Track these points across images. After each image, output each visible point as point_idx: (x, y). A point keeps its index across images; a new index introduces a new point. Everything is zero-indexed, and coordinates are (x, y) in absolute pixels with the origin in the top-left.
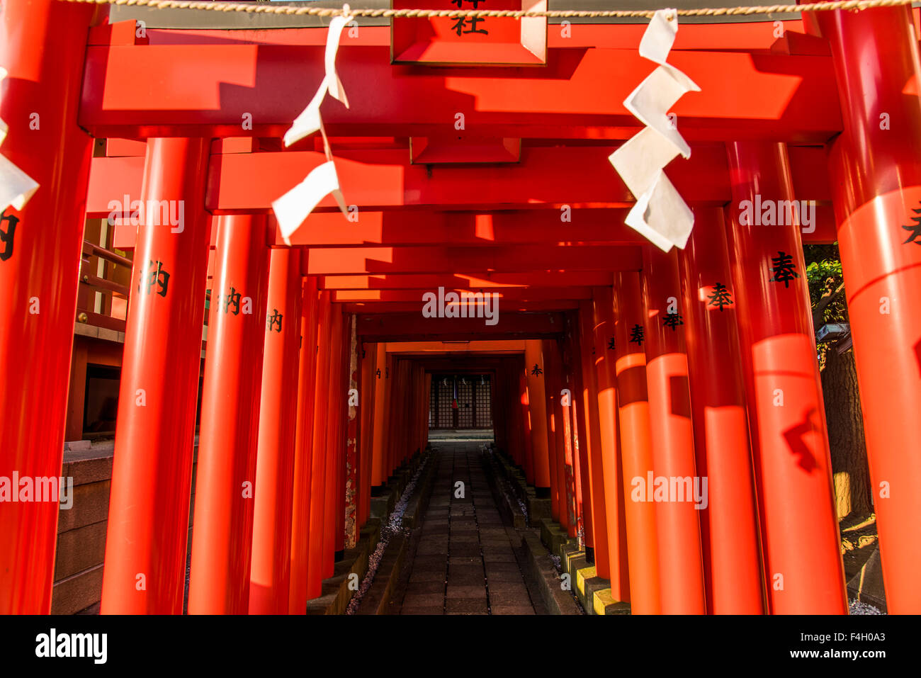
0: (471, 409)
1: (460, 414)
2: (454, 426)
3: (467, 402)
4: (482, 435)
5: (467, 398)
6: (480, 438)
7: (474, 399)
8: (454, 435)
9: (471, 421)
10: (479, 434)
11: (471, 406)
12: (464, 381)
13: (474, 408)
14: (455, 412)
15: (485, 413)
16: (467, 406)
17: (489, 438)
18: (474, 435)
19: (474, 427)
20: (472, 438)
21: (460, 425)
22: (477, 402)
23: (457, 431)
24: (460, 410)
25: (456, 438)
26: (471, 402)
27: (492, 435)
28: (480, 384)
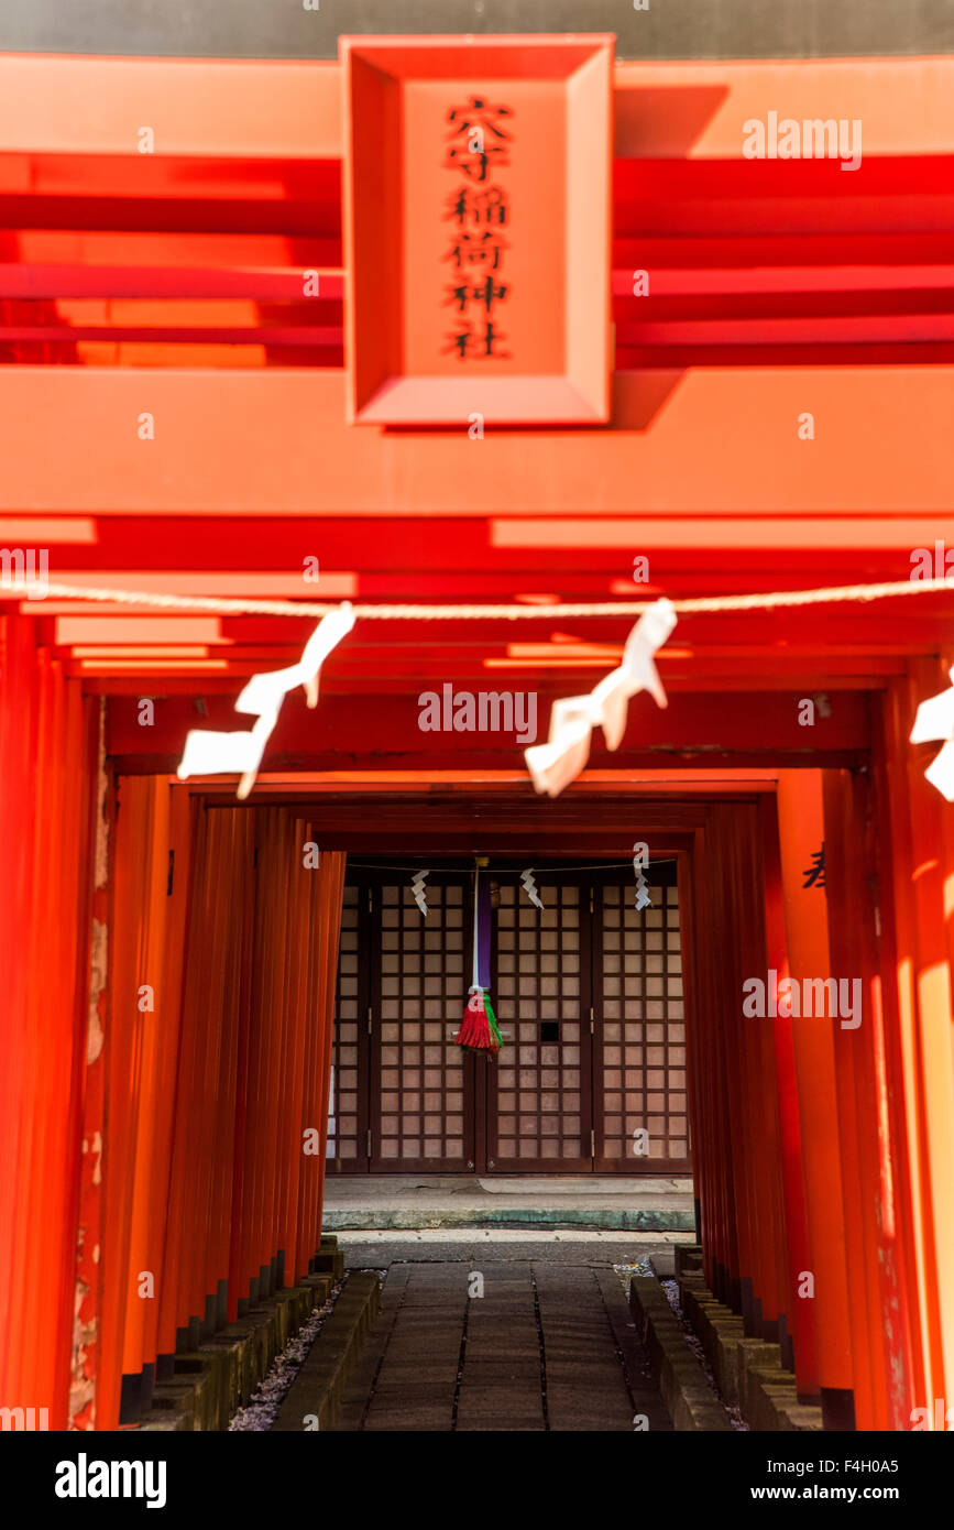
0: (571, 1056)
1: (506, 1079)
2: (470, 1151)
3: (549, 1011)
4: (634, 1207)
5: (549, 986)
6: (624, 1226)
7: (591, 996)
8: (467, 1206)
9: (572, 1126)
10: (616, 1206)
11: (571, 1033)
12: (529, 886)
13: (592, 1046)
14: (480, 1068)
15: (655, 1079)
16: (549, 1032)
17: (675, 1224)
18: (590, 1207)
19: (591, 1164)
20: (580, 1225)
21: (505, 1150)
22: (611, 1009)
23: (489, 1184)
24: (506, 1056)
25: (483, 1222)
26: (571, 1010)
27: (687, 1209)
28: (623, 907)
